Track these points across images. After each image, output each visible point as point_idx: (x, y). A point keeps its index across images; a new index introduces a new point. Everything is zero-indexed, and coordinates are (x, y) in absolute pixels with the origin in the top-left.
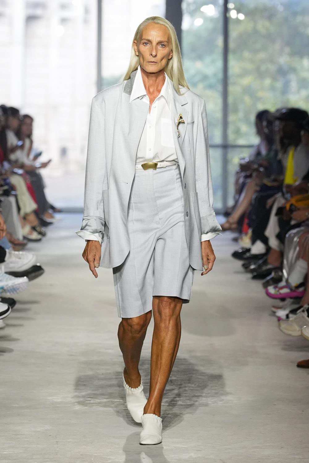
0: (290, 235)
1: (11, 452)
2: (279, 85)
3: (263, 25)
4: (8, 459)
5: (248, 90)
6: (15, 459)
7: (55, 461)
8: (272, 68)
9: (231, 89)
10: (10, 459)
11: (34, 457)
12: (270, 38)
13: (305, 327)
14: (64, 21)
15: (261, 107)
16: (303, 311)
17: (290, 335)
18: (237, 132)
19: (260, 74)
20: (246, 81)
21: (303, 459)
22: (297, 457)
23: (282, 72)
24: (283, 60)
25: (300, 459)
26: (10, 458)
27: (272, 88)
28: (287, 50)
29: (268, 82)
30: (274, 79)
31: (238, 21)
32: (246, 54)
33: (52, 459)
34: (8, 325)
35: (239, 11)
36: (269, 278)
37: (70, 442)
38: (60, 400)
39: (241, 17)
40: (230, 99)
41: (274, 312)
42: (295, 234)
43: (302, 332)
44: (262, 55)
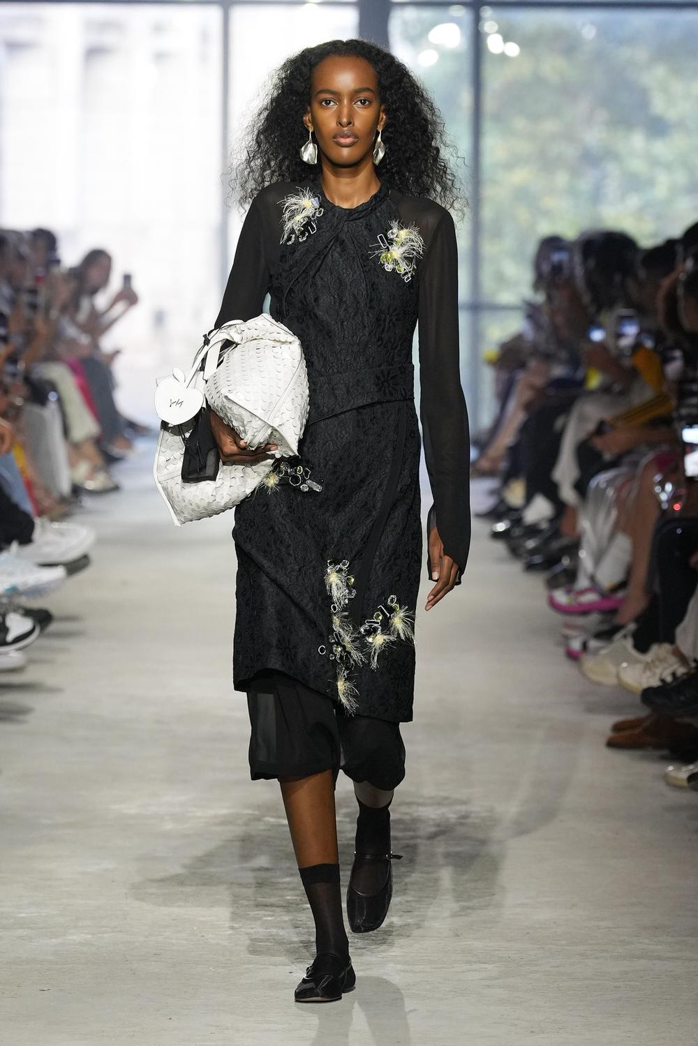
0: (598, 484)
1: (34, 913)
2: (585, 184)
3: (552, 66)
4: (28, 928)
5: (523, 195)
6: (42, 928)
7: (121, 932)
8: (569, 151)
9: (488, 192)
10: (32, 928)
11: (80, 924)
12: (567, 91)
13: (625, 665)
14: (160, 57)
15: (546, 228)
16: (625, 637)
17: (599, 684)
18: (500, 278)
19: (547, 164)
20: (520, 176)
21: (615, 928)
22: (602, 924)
23: (591, 159)
24: (594, 136)
25: (609, 928)
26: (31, 925)
27: (572, 192)
28: (602, 115)
29: (562, 178)
30: (575, 172)
31: (503, 57)
32: (520, 123)
33: (115, 927)
34: (31, 661)
35: (507, 38)
36: (558, 569)
37: (152, 894)
38: (133, 811)
39: (512, 50)
40: (487, 213)
41: (567, 638)
42: (610, 483)
43: (618, 676)
44: (549, 126)
